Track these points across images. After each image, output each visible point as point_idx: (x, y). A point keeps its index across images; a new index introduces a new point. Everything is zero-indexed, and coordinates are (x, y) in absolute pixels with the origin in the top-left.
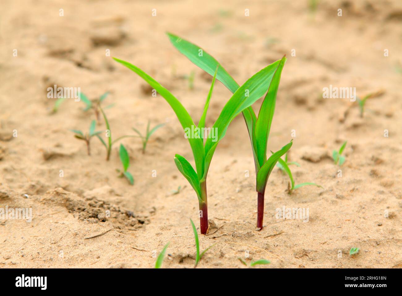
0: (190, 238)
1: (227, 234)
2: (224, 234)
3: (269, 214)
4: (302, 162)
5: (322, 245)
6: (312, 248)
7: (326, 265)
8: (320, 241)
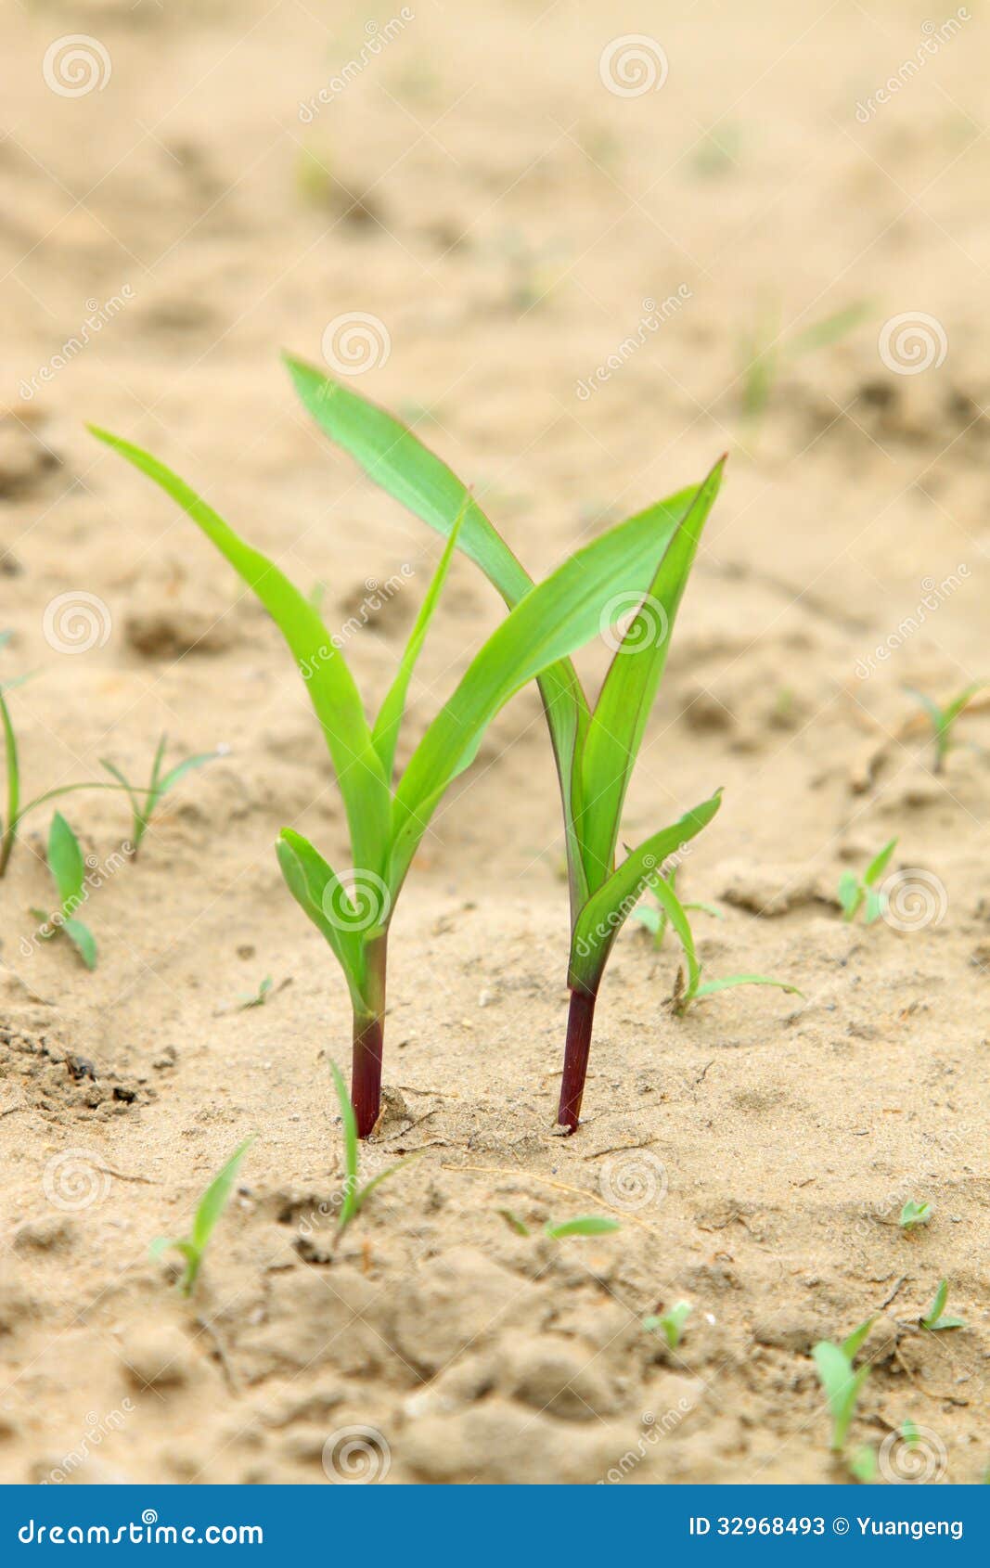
0: (309, 1148)
1: (448, 1143)
2: (435, 1141)
3: (600, 1080)
4: (722, 910)
5: (796, 1189)
6: (762, 1197)
7: (811, 1258)
8: (793, 1178)
